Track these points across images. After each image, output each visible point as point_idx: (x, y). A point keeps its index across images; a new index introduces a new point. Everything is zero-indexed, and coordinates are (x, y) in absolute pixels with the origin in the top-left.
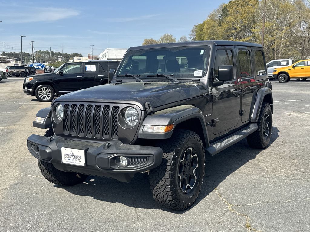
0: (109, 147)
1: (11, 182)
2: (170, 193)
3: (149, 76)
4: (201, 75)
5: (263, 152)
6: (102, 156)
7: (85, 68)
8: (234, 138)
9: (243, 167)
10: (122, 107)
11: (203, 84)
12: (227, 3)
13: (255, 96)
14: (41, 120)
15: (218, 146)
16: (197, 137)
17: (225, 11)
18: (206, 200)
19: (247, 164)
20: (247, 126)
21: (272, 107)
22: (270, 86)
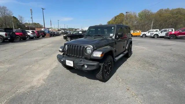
0: (81, 61)
1: (54, 67)
2: (102, 77)
3: (95, 36)
4: (112, 35)
5: (129, 58)
6: (79, 64)
7: (79, 32)
8: (121, 55)
9: (123, 64)
10: (86, 47)
11: (113, 38)
12: (116, 16)
13: (128, 42)
14: (61, 50)
15: (117, 58)
16: (111, 57)
17: (116, 18)
18: (113, 76)
19: (124, 63)
20: (125, 51)
21: (132, 45)
22: (132, 39)
